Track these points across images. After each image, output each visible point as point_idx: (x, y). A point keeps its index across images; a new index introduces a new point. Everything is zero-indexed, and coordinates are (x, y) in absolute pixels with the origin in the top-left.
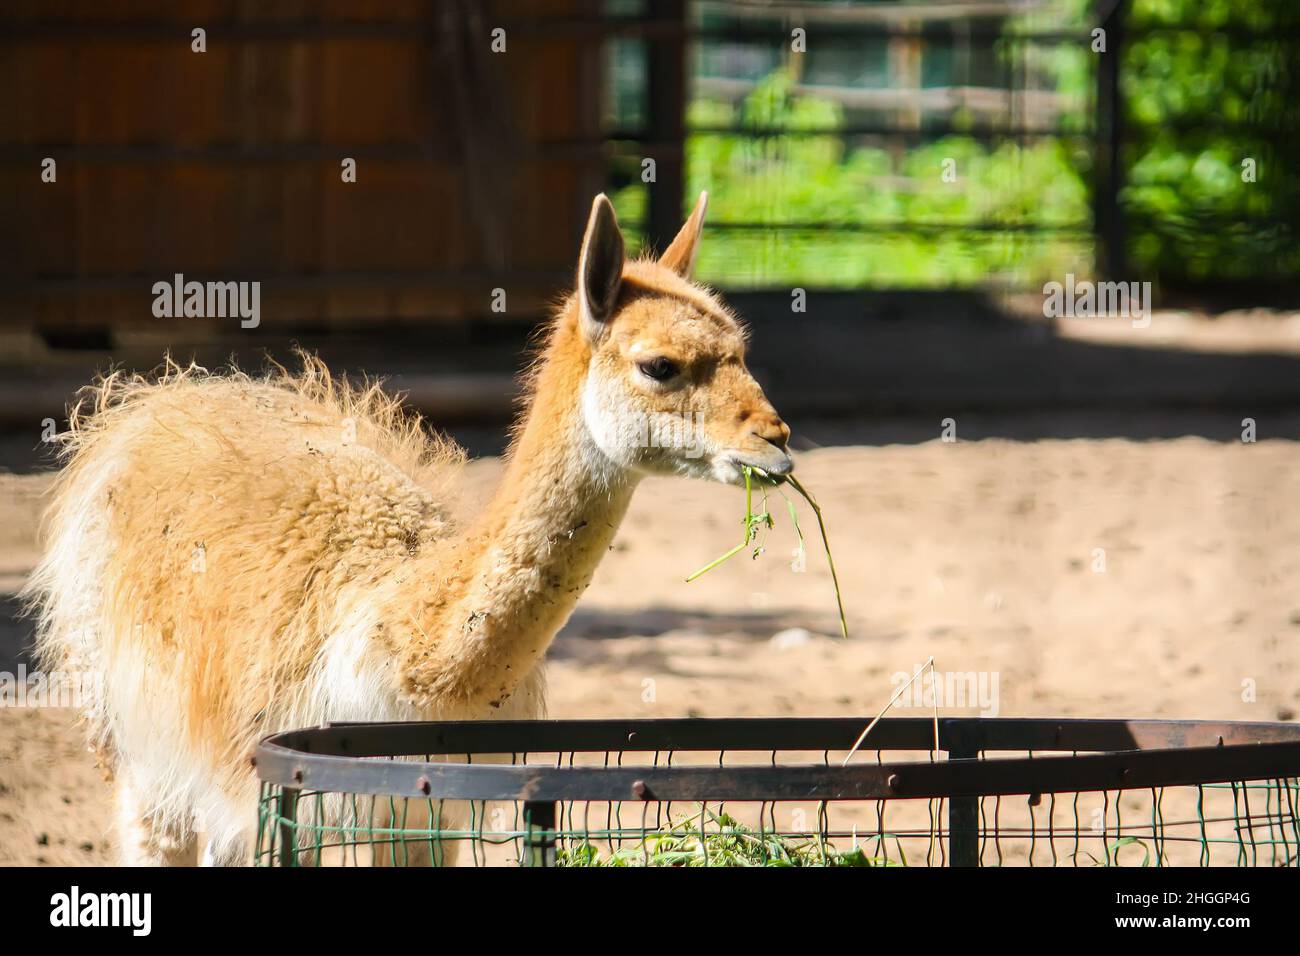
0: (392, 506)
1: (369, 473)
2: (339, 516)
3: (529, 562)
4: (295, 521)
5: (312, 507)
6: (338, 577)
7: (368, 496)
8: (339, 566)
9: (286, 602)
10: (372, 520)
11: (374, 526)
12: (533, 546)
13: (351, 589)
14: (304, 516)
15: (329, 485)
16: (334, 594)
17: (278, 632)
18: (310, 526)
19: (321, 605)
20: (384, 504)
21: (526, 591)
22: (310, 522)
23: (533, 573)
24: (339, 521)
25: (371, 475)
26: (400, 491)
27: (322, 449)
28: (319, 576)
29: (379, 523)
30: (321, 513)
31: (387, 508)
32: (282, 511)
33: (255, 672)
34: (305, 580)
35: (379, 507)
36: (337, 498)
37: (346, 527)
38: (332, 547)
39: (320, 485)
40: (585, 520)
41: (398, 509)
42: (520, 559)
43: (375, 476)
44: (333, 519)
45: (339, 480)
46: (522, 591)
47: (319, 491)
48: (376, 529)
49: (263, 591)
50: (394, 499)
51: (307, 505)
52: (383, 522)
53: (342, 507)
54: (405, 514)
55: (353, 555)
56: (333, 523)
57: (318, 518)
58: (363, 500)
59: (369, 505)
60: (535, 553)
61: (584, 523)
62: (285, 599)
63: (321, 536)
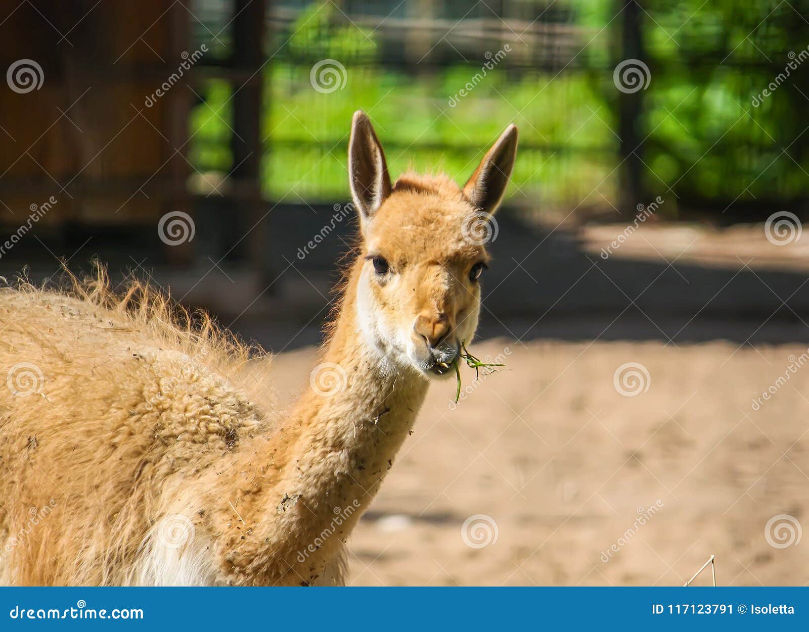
0: (212, 405)
1: (189, 375)
2: (164, 414)
3: (338, 445)
4: (125, 419)
5: (140, 407)
6: (164, 469)
7: (190, 396)
8: (164, 459)
9: (118, 492)
10: (194, 417)
11: (197, 422)
12: (341, 431)
13: (176, 481)
14: (132, 415)
15: (154, 388)
16: (159, 485)
17: (111, 519)
18: (138, 424)
19: (148, 494)
20: (206, 404)
21: (336, 473)
22: (138, 420)
23: (342, 455)
24: (164, 418)
25: (192, 376)
26: (219, 392)
27: (144, 354)
28: (147, 468)
29: (200, 421)
30: (148, 412)
31: (208, 407)
32: (113, 410)
33: (90, 554)
34: (135, 471)
35: (201, 406)
36: (162, 398)
37: (170, 424)
38: (158, 442)
39: (145, 388)
40: (388, 407)
41: (219, 408)
42: (330, 443)
43: (195, 378)
44: (158, 417)
45: (162, 382)
46: (332, 473)
47: (145, 393)
48: (198, 425)
49: (96, 481)
50: (213, 398)
51: (135, 405)
52: (204, 419)
53: (166, 406)
54: (225, 413)
55: (177, 449)
56: (158, 421)
57: (145, 416)
58: (186, 399)
59: (193, 403)
60: (344, 437)
61: (387, 410)
62: (117, 489)
63: (147, 433)
